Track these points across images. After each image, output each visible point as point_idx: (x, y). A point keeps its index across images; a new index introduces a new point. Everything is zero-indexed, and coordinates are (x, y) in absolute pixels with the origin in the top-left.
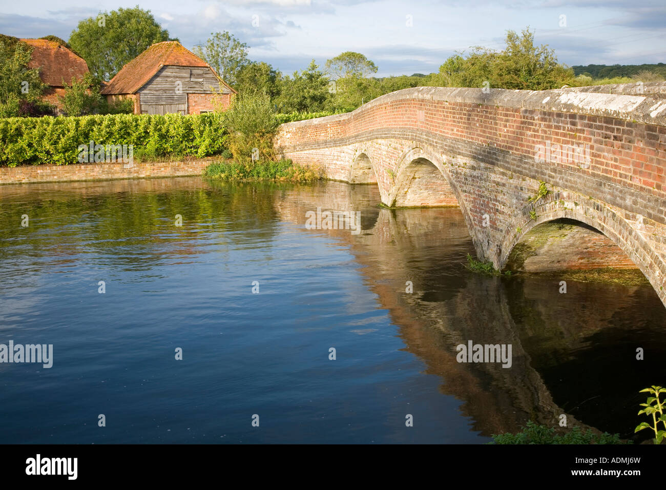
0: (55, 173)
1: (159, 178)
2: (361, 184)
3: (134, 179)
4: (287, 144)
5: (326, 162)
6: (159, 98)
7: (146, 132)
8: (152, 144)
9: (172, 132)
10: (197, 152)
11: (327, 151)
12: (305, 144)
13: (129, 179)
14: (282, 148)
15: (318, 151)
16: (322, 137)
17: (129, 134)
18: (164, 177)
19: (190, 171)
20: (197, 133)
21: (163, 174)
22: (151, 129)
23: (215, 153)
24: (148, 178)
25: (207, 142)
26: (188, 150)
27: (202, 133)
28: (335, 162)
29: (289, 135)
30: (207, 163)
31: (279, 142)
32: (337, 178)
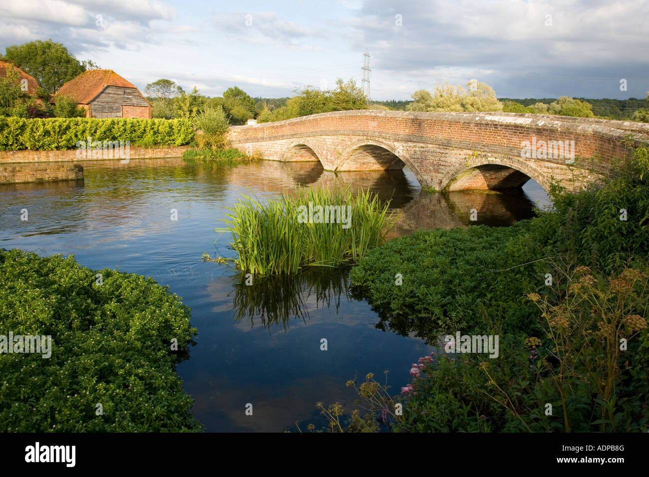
1: (156, 158)
2: (289, 162)
3: (142, 159)
4: (234, 139)
5: (263, 149)
6: (103, 108)
7: (145, 130)
8: (149, 137)
9: (161, 130)
10: (174, 143)
11: (264, 143)
12: (247, 139)
13: (139, 159)
14: (230, 142)
15: (257, 143)
16: (260, 135)
17: (135, 130)
18: (159, 158)
19: (174, 155)
20: (176, 131)
21: (159, 156)
22: (148, 129)
23: (187, 144)
24: (150, 159)
25: (183, 136)
26: (170, 142)
27: (179, 131)
28: (269, 150)
29: (235, 134)
30: (184, 150)
31: (228, 138)
32: (271, 158)
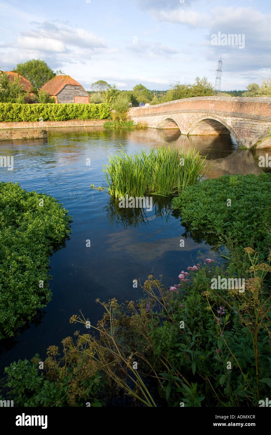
0: (57, 124)
1: (89, 126)
2: (162, 129)
3: (81, 127)
4: (132, 115)
5: (148, 122)
6: (64, 98)
7: (83, 110)
8: (85, 114)
9: (92, 110)
10: (99, 118)
11: (149, 118)
12: (140, 115)
13: (80, 127)
14: (130, 117)
15: (145, 118)
16: (146, 113)
17: (78, 111)
18: (91, 126)
19: (99, 125)
20: (100, 110)
21: (91, 125)
22: (85, 110)
23: (106, 118)
24: (86, 127)
25: (104, 114)
26: (97, 117)
27: (102, 110)
28: (151, 121)
29: (133, 112)
30: (104, 121)
31: (129, 115)
32: (152, 127)
